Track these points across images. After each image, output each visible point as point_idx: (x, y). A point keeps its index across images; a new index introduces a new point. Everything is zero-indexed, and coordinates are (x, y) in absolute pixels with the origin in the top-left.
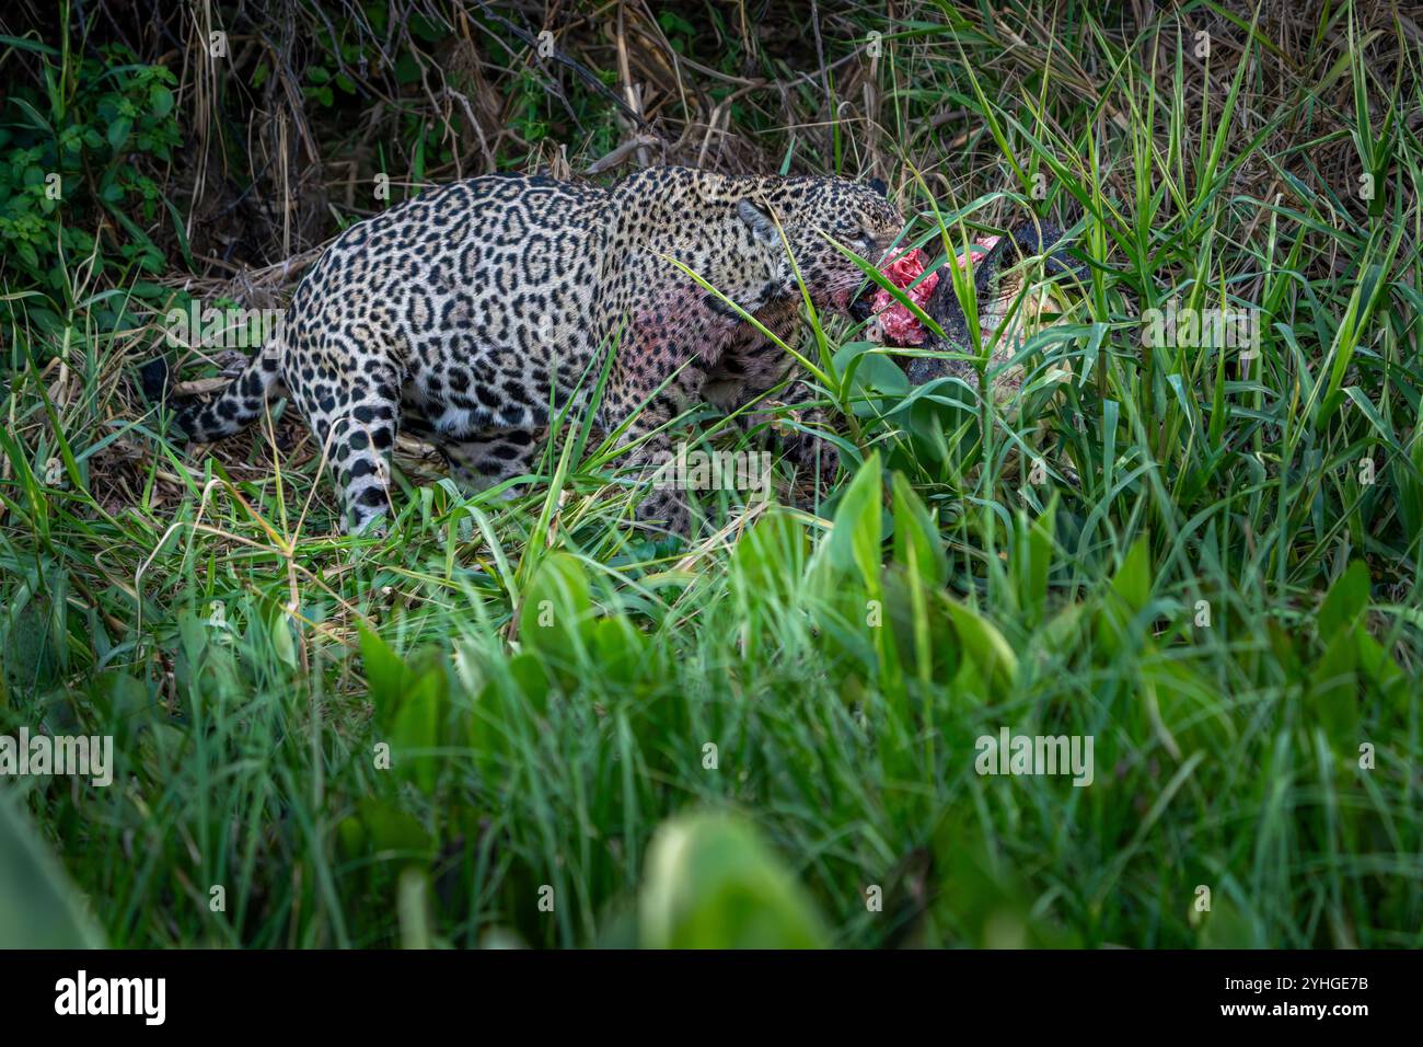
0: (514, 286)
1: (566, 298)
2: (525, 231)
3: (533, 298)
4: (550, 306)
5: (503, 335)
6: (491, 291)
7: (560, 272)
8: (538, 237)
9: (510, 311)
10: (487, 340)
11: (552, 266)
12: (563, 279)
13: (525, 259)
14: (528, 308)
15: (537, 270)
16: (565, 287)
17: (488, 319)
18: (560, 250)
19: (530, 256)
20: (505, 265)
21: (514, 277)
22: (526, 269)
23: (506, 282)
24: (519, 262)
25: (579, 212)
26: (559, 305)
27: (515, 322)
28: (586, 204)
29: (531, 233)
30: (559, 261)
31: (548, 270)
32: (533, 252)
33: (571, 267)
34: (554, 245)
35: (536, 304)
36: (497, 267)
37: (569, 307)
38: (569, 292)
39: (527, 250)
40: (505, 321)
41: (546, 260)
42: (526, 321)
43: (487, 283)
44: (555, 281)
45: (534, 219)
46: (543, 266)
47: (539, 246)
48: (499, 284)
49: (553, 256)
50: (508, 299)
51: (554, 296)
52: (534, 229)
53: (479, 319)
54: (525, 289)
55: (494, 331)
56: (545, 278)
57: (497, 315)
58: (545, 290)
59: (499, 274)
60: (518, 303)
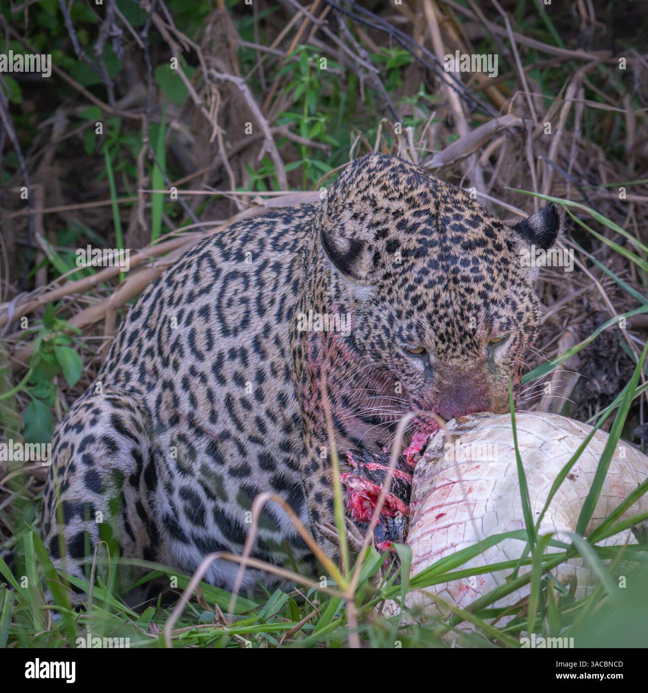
0: (210, 345)
1: (268, 344)
2: (218, 272)
3: (233, 354)
4: (253, 358)
5: (213, 417)
6: (188, 360)
7: (261, 311)
8: (233, 275)
9: (212, 381)
10: (200, 432)
11: (253, 306)
12: (265, 319)
13: (219, 307)
14: (230, 367)
15: (233, 317)
16: (267, 329)
17: (193, 400)
18: (261, 283)
19: (225, 301)
20: (198, 323)
21: (209, 334)
22: (222, 318)
23: (201, 344)
24: (213, 313)
25: (286, 231)
26: (263, 355)
27: (221, 393)
28: (296, 222)
29: (223, 274)
30: (259, 299)
31: (248, 312)
32: (229, 294)
33: (272, 302)
34: (253, 279)
35: (238, 360)
36: (189, 329)
37: (273, 353)
38: (272, 335)
39: (221, 295)
40: (210, 396)
41: (244, 301)
42: (231, 387)
43: (182, 354)
44: (257, 324)
45: (226, 256)
46: (242, 309)
47: (235, 285)
48: (194, 351)
49: (252, 293)
50: (205, 366)
51: (257, 344)
52: (227, 267)
53: (185, 407)
54: (223, 344)
55: (202, 415)
56: (245, 323)
57: (200, 392)
58: (245, 339)
59: (192, 337)
60: (217, 366)
